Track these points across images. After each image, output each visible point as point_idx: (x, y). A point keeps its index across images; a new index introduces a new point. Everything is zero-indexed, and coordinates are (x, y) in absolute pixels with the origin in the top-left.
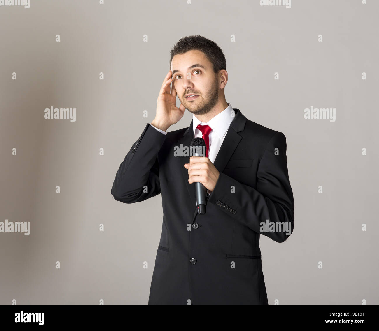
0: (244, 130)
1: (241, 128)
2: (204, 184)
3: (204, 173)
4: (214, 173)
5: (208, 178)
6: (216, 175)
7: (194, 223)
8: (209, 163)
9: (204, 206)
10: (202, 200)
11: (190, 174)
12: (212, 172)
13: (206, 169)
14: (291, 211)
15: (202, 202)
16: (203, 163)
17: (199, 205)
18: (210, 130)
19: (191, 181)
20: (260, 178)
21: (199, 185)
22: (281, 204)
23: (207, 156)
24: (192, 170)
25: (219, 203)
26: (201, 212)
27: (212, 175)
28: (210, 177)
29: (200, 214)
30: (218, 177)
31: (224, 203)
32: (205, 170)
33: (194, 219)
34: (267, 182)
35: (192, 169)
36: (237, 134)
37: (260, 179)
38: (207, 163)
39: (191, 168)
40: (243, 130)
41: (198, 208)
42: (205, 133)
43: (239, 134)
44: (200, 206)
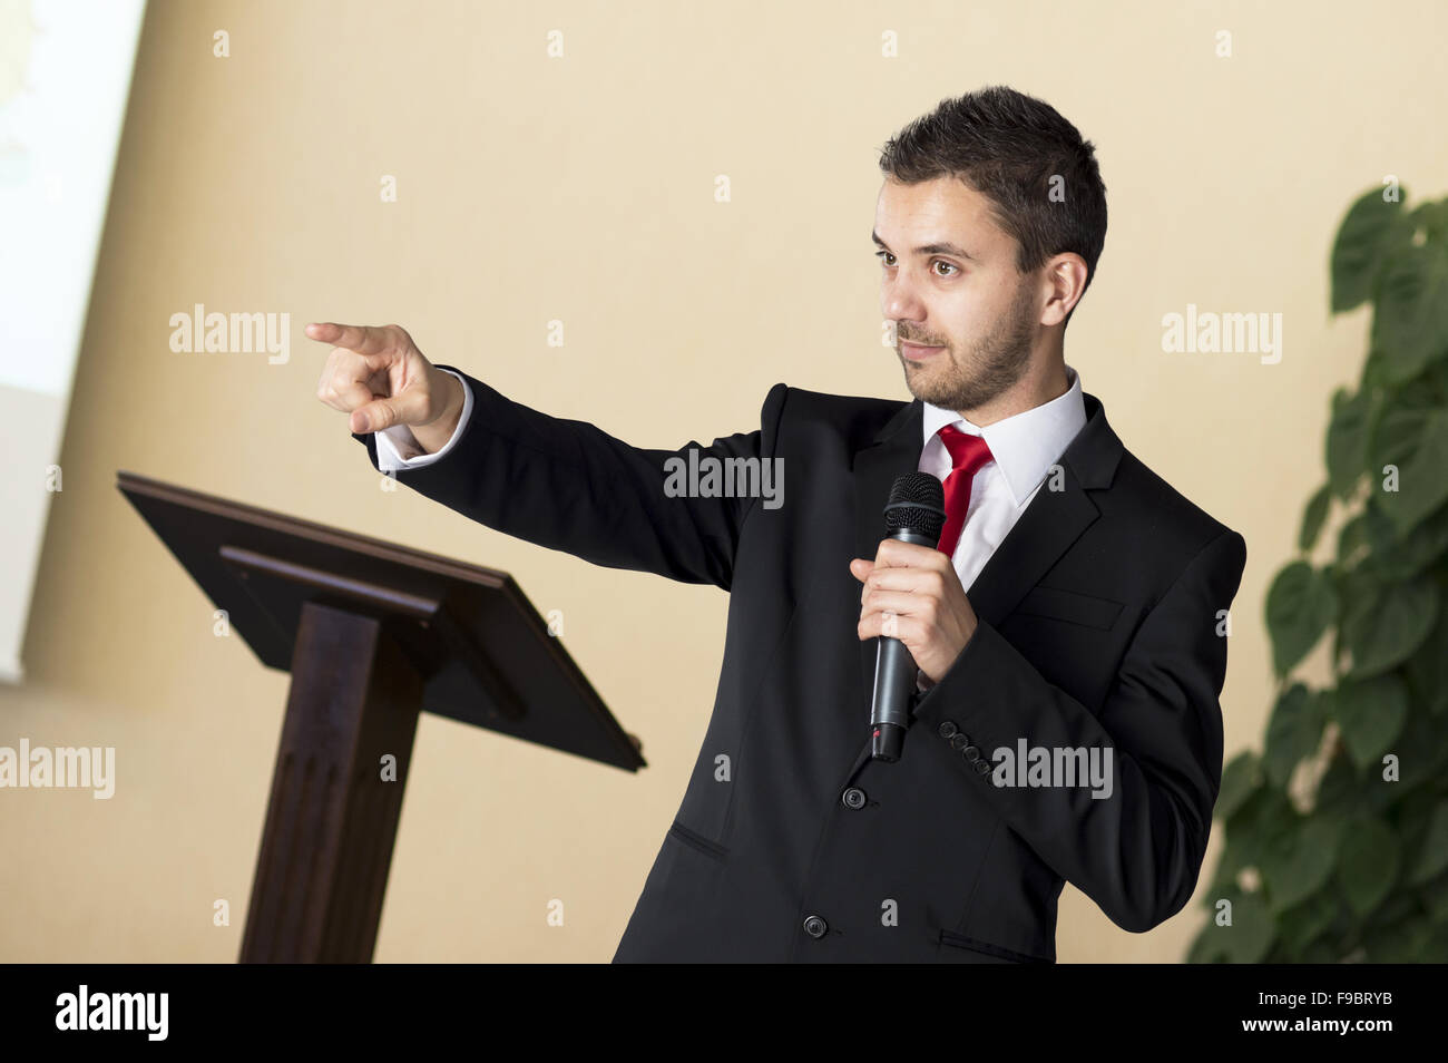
0: (1112, 485)
1: (1102, 476)
2: (913, 650)
3: (924, 609)
4: (958, 620)
5: (936, 631)
6: (963, 627)
7: (851, 784)
8: (949, 578)
9: (899, 733)
10: (893, 705)
11: (869, 602)
12: (950, 611)
13: (933, 596)
14: (1201, 827)
15: (892, 716)
16: (929, 571)
17: (879, 726)
18: (985, 457)
19: (865, 629)
20: (1127, 679)
21: (892, 647)
22: (1174, 793)
23: (949, 550)
24: (879, 589)
25: (951, 730)
26: (885, 751)
27: (952, 624)
28: (943, 629)
29: (880, 758)
30: (969, 634)
31: (968, 737)
32: (932, 599)
33: (853, 772)
34: (1143, 694)
35: (879, 586)
36: (1084, 495)
37: (1126, 683)
38: (942, 575)
39: (879, 583)
40: (1108, 486)
41: (875, 734)
42: (964, 465)
43: (1091, 499)
44: (885, 728)
